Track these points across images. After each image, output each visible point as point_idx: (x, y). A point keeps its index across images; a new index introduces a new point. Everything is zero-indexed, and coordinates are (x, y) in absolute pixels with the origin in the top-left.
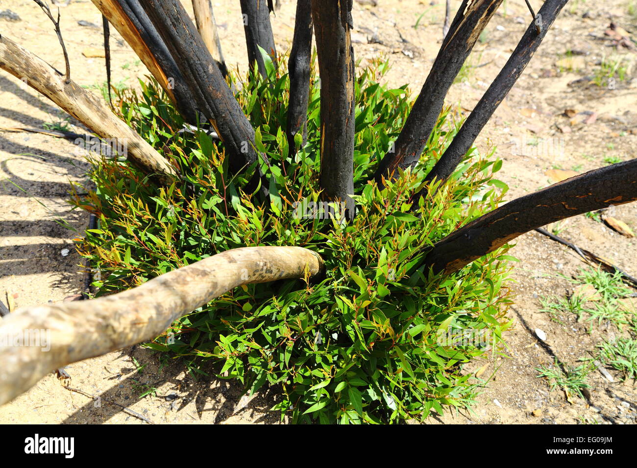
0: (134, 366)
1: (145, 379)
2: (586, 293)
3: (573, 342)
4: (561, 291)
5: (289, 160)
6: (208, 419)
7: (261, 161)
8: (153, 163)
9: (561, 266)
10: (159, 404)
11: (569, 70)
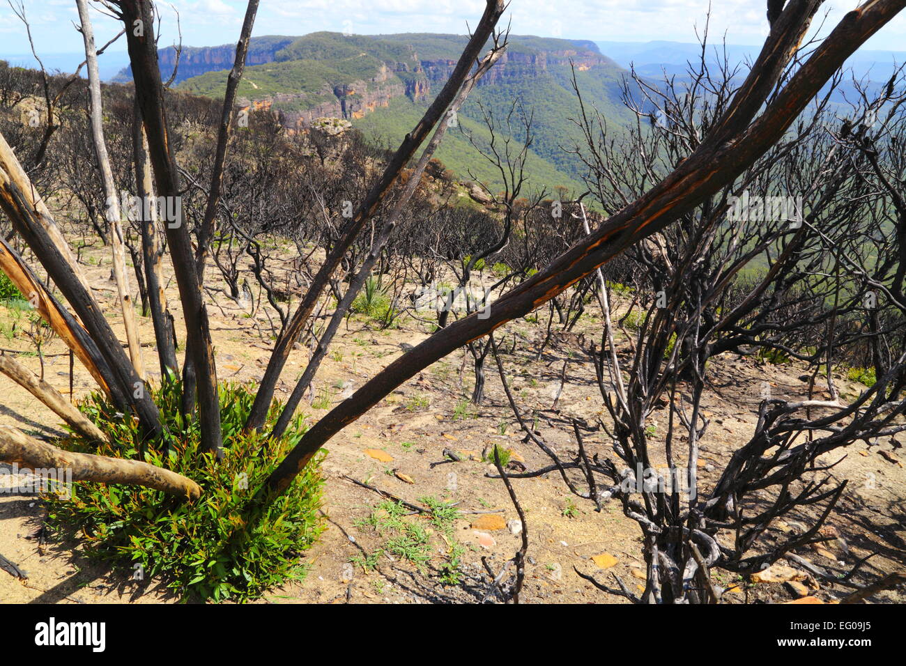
0: (75, 569)
1: (82, 577)
2: (381, 513)
3: (372, 542)
4: (368, 515)
5: (184, 432)
6: (125, 600)
7: (164, 431)
8: (94, 434)
9: (368, 501)
10: (91, 592)
11: (393, 402)
